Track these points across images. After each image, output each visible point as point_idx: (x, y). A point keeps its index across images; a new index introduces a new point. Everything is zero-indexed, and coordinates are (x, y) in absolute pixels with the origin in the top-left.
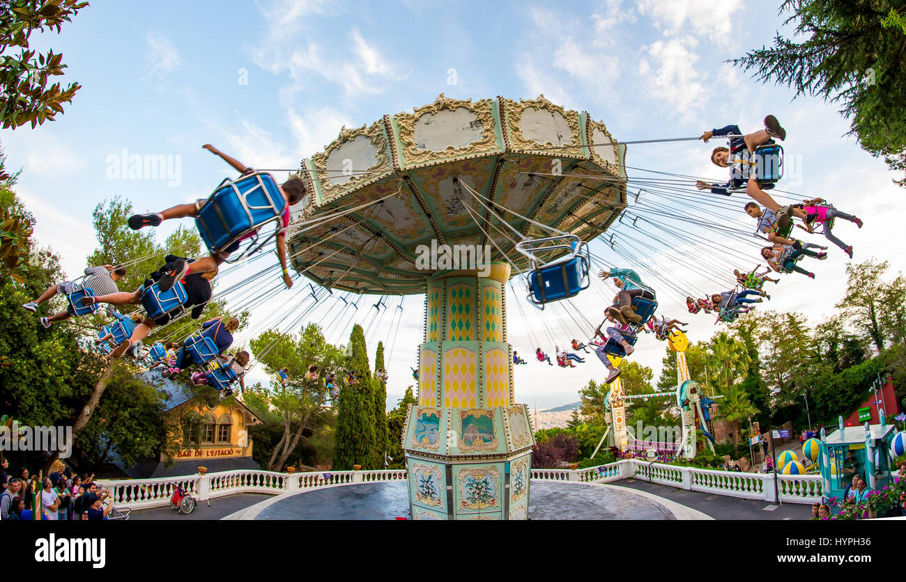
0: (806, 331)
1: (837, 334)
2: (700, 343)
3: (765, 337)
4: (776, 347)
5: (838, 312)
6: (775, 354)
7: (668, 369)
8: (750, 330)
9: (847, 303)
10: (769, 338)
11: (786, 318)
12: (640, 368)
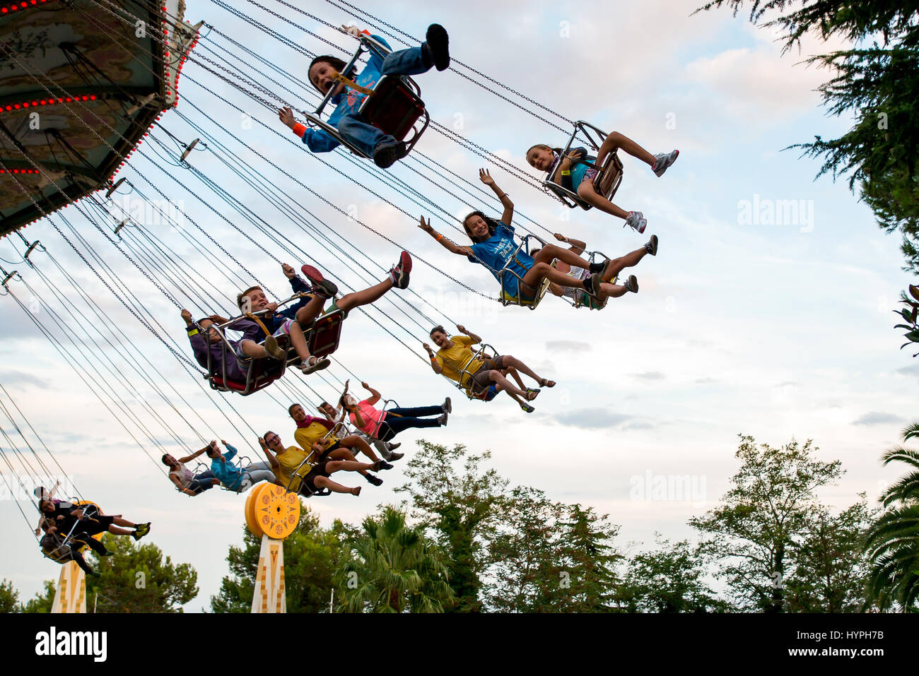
0: (611, 559)
1: (682, 588)
2: (339, 527)
3: (502, 550)
4: (524, 581)
5: (696, 538)
6: (522, 596)
7: (239, 580)
8: (472, 521)
9: (721, 523)
10: (513, 554)
11: (566, 517)
12: (163, 564)
